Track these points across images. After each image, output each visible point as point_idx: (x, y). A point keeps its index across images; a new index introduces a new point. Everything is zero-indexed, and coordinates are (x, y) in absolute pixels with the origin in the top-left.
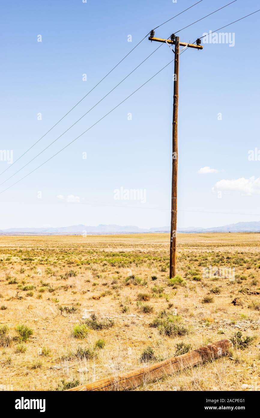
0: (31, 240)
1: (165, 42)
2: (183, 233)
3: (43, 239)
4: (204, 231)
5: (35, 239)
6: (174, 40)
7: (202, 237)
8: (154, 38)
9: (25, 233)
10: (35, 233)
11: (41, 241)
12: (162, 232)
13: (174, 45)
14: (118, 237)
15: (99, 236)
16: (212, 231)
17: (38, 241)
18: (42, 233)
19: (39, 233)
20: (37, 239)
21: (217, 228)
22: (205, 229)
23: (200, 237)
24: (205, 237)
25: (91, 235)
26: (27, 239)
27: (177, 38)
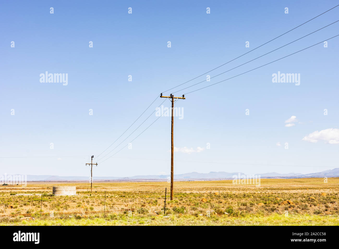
0: (151, 186)
1: (167, 97)
2: (284, 179)
3: (161, 185)
4: (303, 176)
5: (154, 185)
6: (172, 97)
7: (297, 182)
8: (163, 96)
9: (147, 180)
10: (156, 180)
11: (158, 186)
12: (265, 177)
13: (172, 98)
14: (223, 182)
15: (210, 182)
16: (310, 177)
17: (156, 186)
18: (161, 180)
19: (159, 180)
20: (156, 185)
21: (315, 173)
22: (304, 175)
23: (294, 182)
24: (299, 182)
25: (203, 181)
26: (148, 185)
27: (173, 96)
